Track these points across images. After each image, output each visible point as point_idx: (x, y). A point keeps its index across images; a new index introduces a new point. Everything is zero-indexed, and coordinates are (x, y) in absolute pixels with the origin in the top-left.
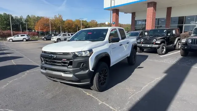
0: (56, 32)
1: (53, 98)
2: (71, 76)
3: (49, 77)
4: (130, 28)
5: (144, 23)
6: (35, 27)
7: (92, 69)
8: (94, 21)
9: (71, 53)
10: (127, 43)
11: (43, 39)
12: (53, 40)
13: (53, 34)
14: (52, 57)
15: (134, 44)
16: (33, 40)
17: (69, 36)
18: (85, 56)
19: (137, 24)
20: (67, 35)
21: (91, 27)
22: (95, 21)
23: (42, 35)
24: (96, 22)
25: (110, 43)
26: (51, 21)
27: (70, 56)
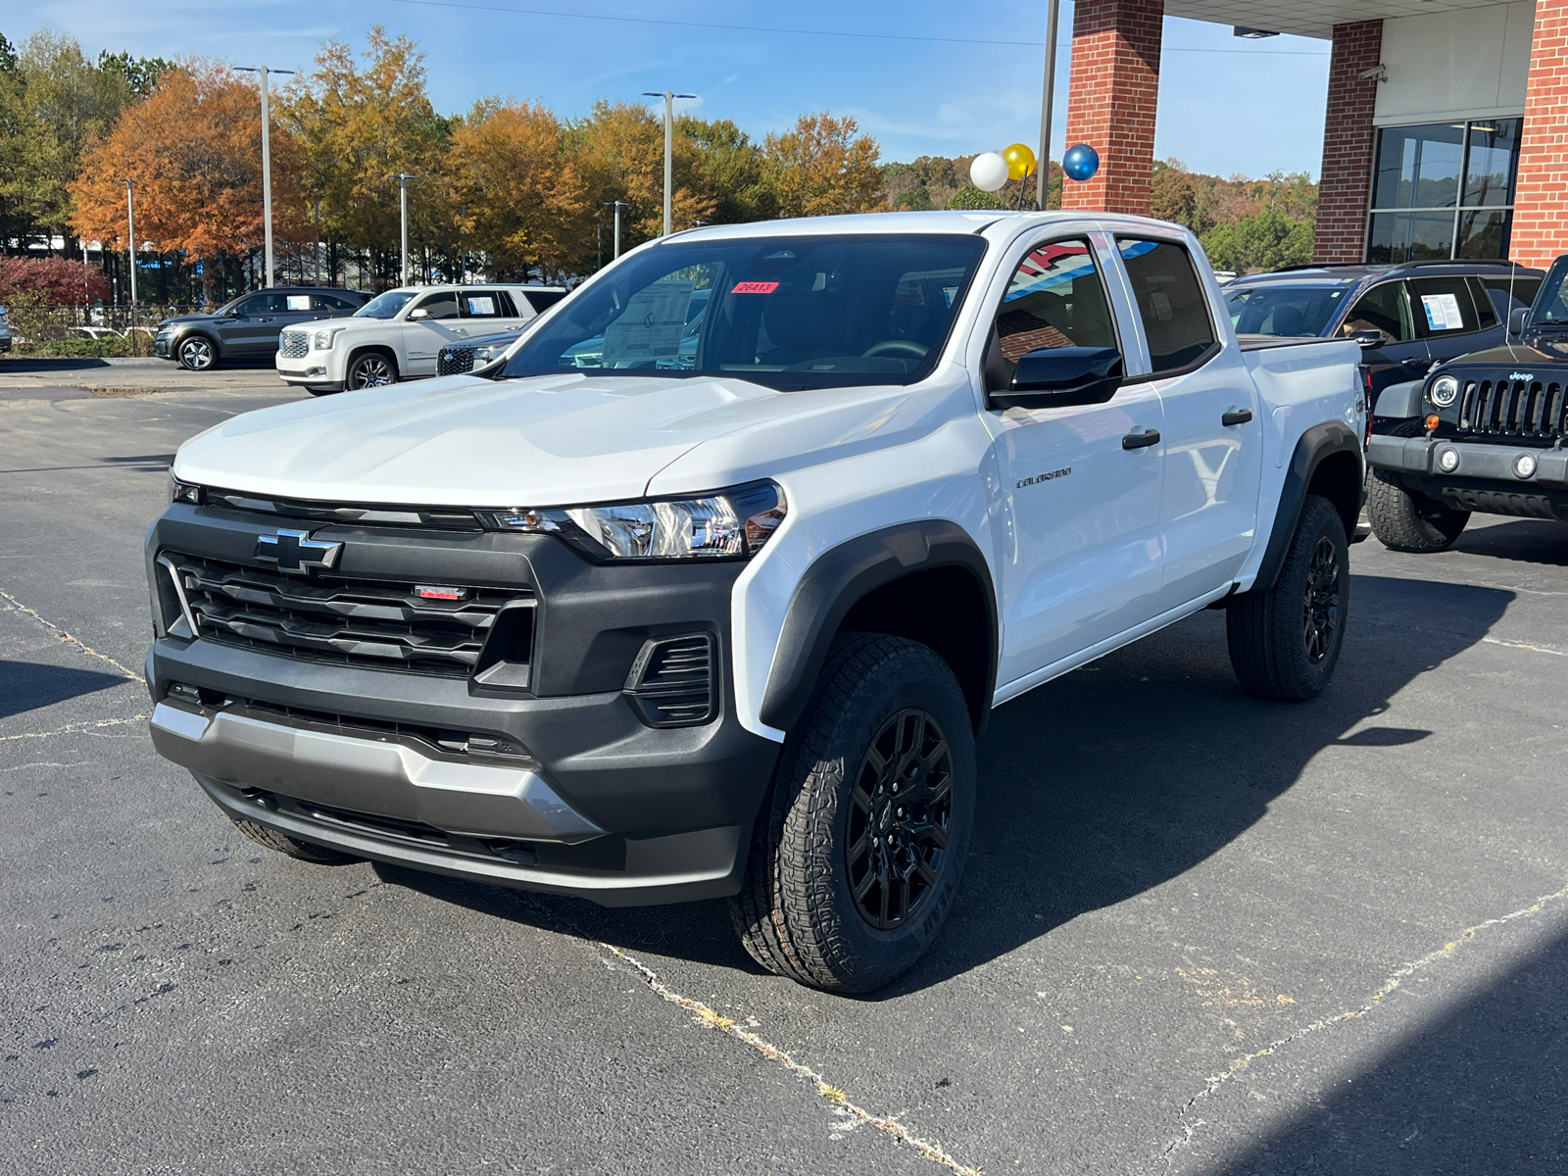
0: (335, 265)
1: (289, 1041)
2: (512, 782)
3: (253, 793)
4: (1303, 226)
5: (1490, 162)
6: (78, 189)
7: (768, 718)
8: (830, 127)
9: (524, 510)
10: (1230, 421)
11: (175, 352)
12: (302, 364)
13: (302, 288)
14: (288, 551)
15: (1315, 440)
16: (45, 353)
17: (504, 324)
18: (683, 561)
19: (1407, 174)
20: (485, 305)
21: (798, 212)
22: (850, 125)
23: (162, 300)
24: (865, 147)
25: (993, 405)
26: (284, 121)
27: (508, 555)
